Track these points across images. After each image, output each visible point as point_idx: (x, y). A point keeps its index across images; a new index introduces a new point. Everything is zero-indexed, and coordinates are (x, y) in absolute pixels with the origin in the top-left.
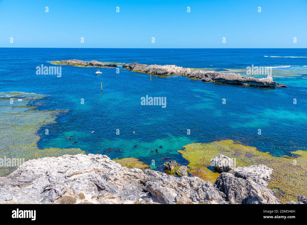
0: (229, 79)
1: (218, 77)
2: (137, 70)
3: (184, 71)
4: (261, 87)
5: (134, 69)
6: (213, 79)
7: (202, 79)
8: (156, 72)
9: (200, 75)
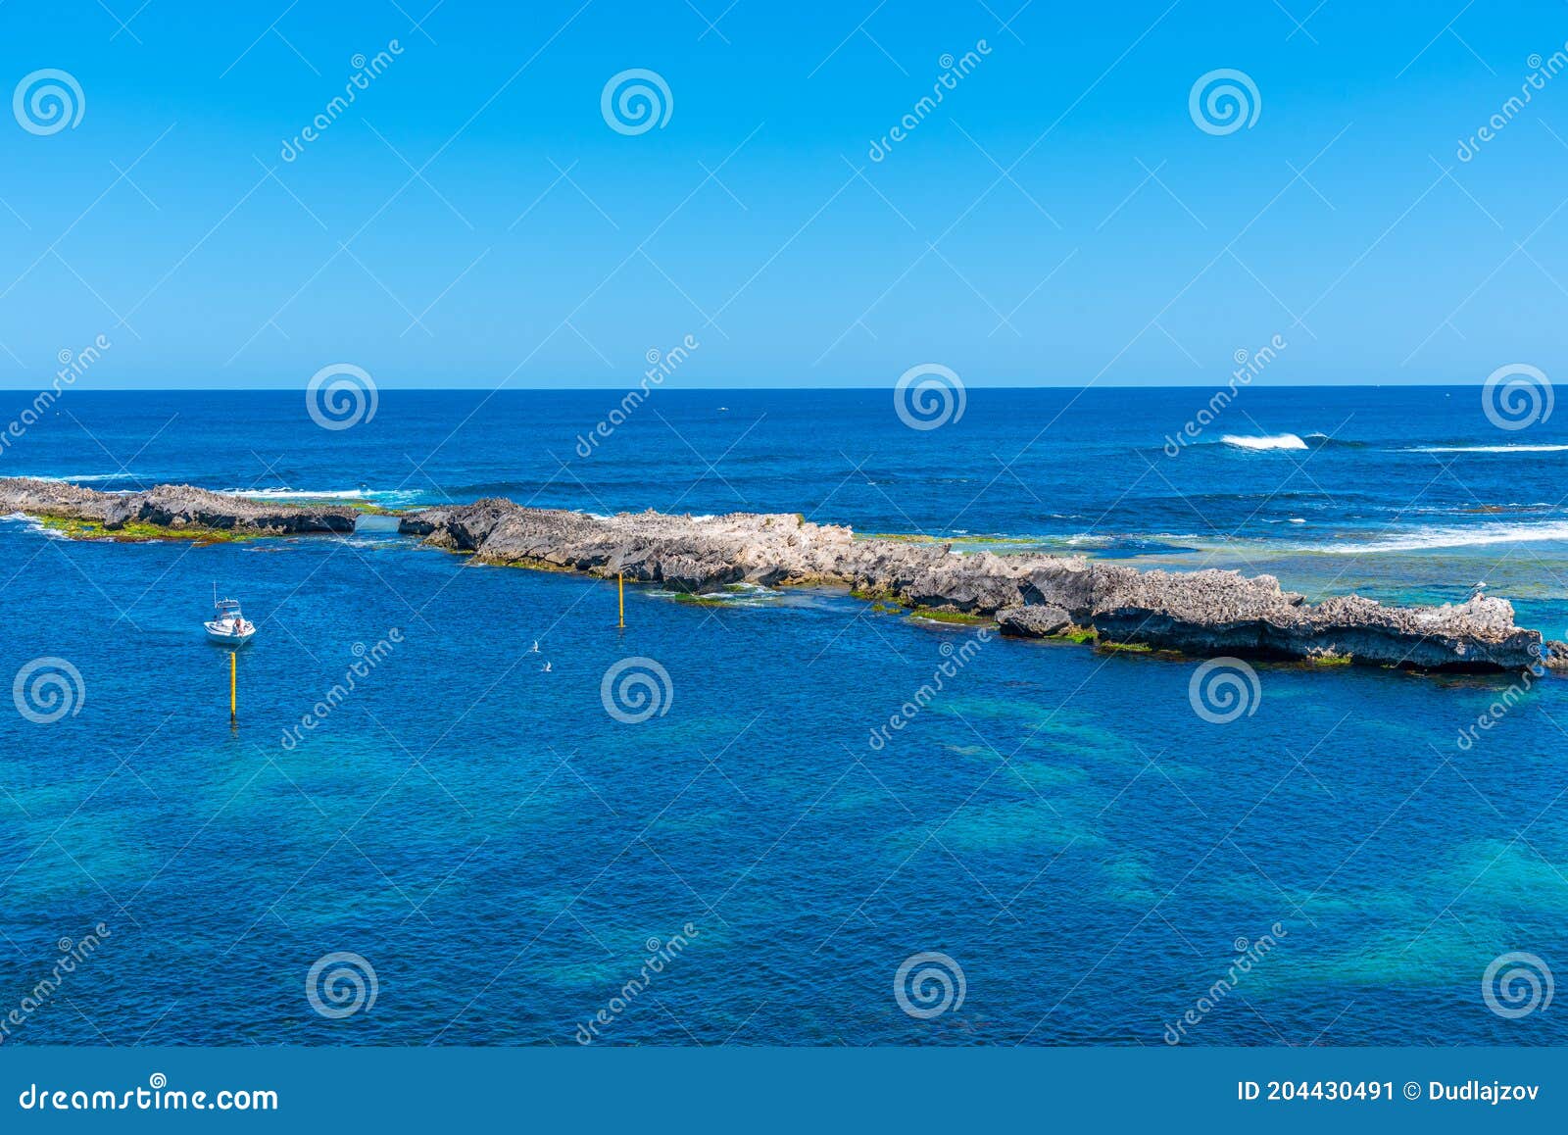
0: (1198, 615)
1: (1118, 601)
2: (513, 553)
3: (867, 556)
4: (1434, 670)
5: (484, 550)
6: (1081, 617)
7: (1002, 615)
8: (658, 569)
9: (988, 584)
